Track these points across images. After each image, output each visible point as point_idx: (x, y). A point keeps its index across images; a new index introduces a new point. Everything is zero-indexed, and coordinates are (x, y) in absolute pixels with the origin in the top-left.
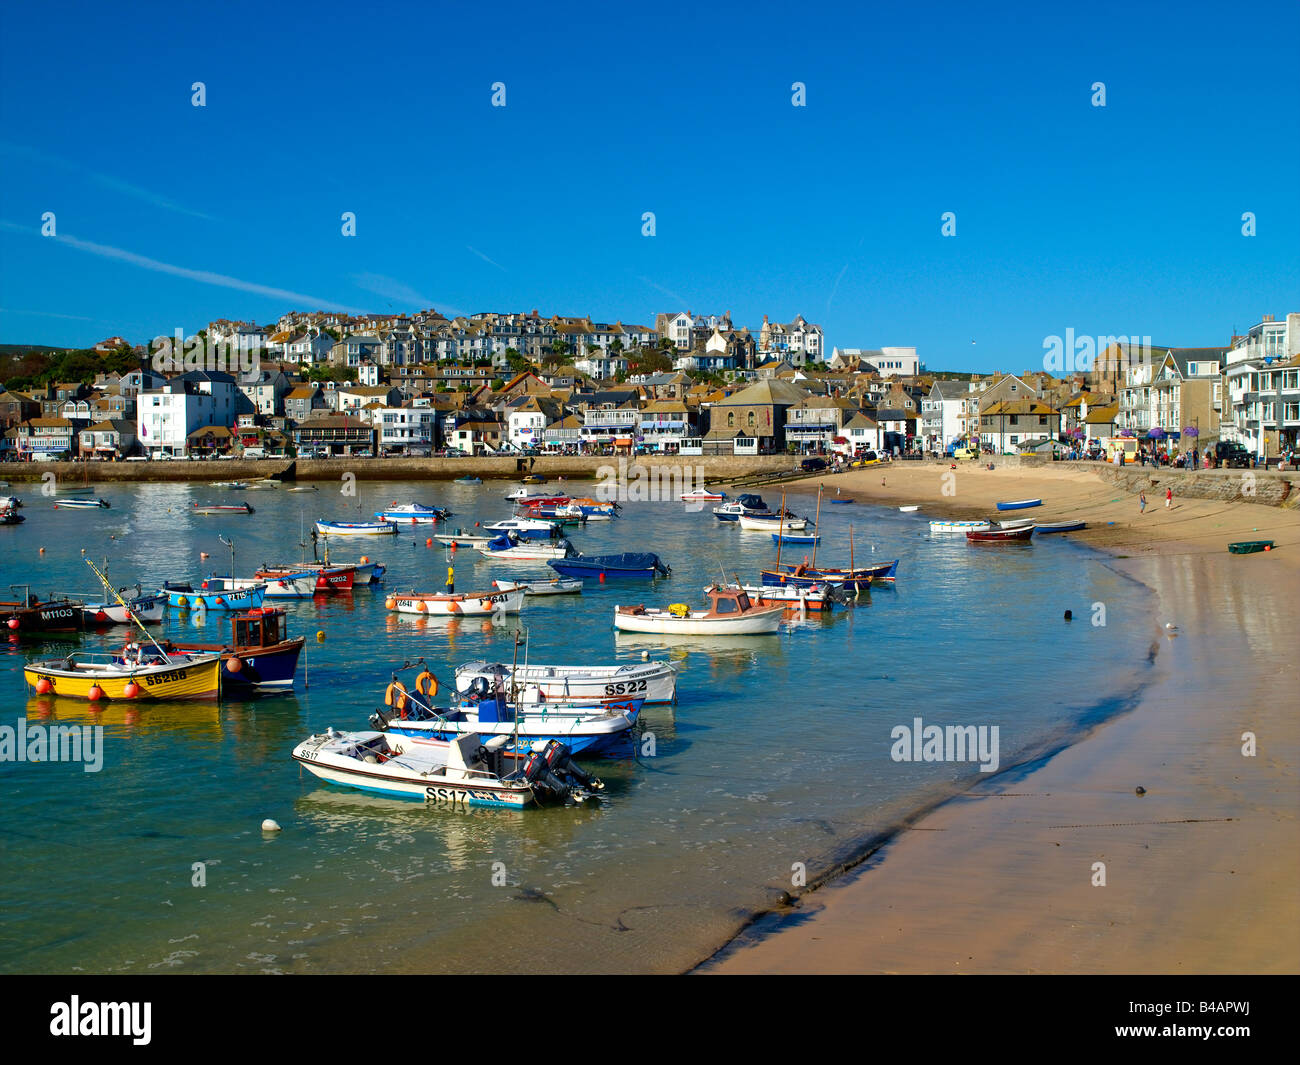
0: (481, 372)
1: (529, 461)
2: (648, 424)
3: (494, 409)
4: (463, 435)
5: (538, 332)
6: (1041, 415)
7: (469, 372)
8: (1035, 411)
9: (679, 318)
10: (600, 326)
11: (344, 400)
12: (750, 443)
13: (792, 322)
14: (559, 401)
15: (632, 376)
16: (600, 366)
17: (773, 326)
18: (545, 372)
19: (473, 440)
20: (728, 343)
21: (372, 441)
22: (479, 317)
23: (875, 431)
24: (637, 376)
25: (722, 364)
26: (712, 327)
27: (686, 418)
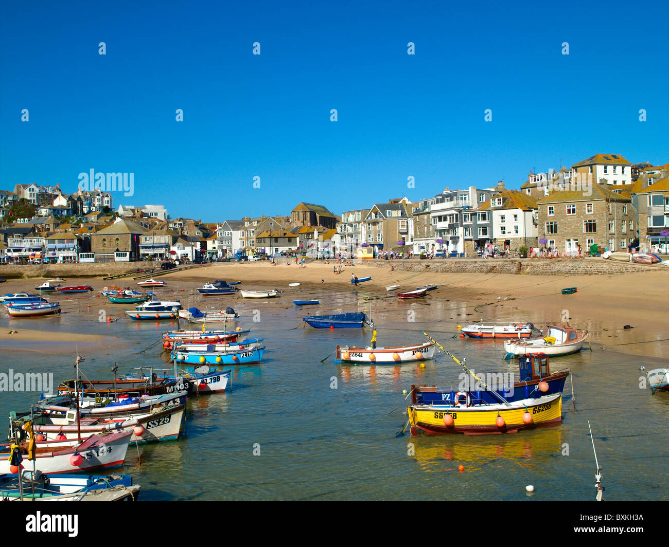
2: (52, 246)
6: (289, 237)
8: (285, 236)
9: (30, 187)
12: (125, 255)
15: (18, 219)
20: (68, 201)
23: (191, 247)
24: (22, 219)
25: (66, 213)
26: (50, 192)
27: (76, 242)
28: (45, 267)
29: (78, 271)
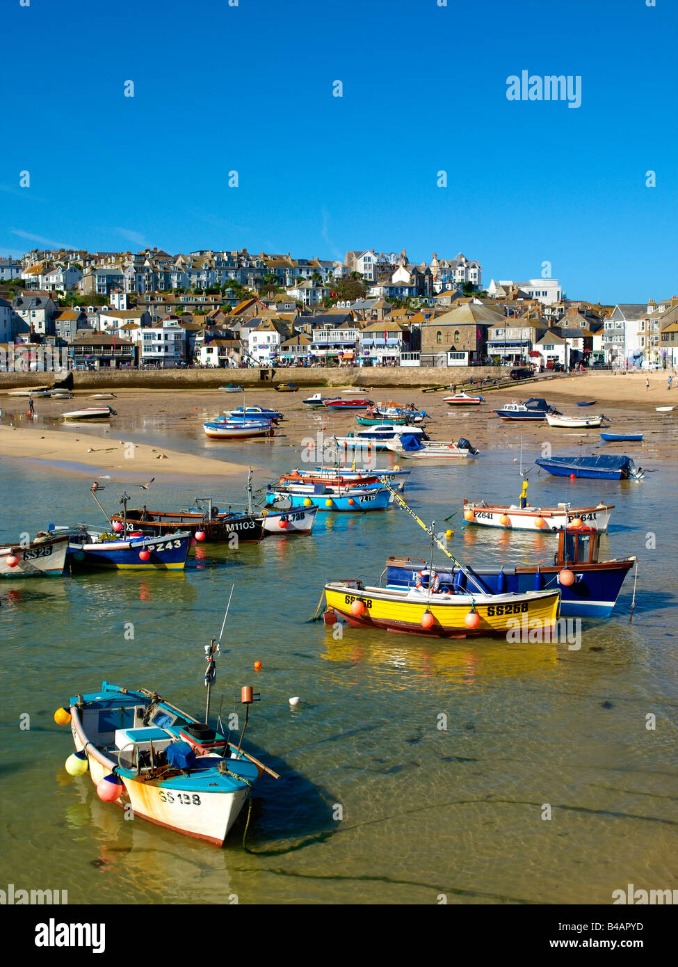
0: (211, 299)
1: (270, 372)
2: (368, 341)
3: (232, 329)
4: (210, 351)
5: (251, 266)
7: (200, 299)
9: (365, 256)
10: (302, 262)
11: (104, 322)
12: (462, 356)
13: (454, 259)
14: (289, 322)
15: (338, 302)
16: (308, 294)
17: (441, 262)
18: (264, 299)
19: (219, 355)
20: (411, 276)
21: (134, 355)
22: (198, 254)
24: (343, 302)
25: (407, 293)
26: (392, 262)
27: (400, 335)
28: (356, 372)
29: (397, 378)
